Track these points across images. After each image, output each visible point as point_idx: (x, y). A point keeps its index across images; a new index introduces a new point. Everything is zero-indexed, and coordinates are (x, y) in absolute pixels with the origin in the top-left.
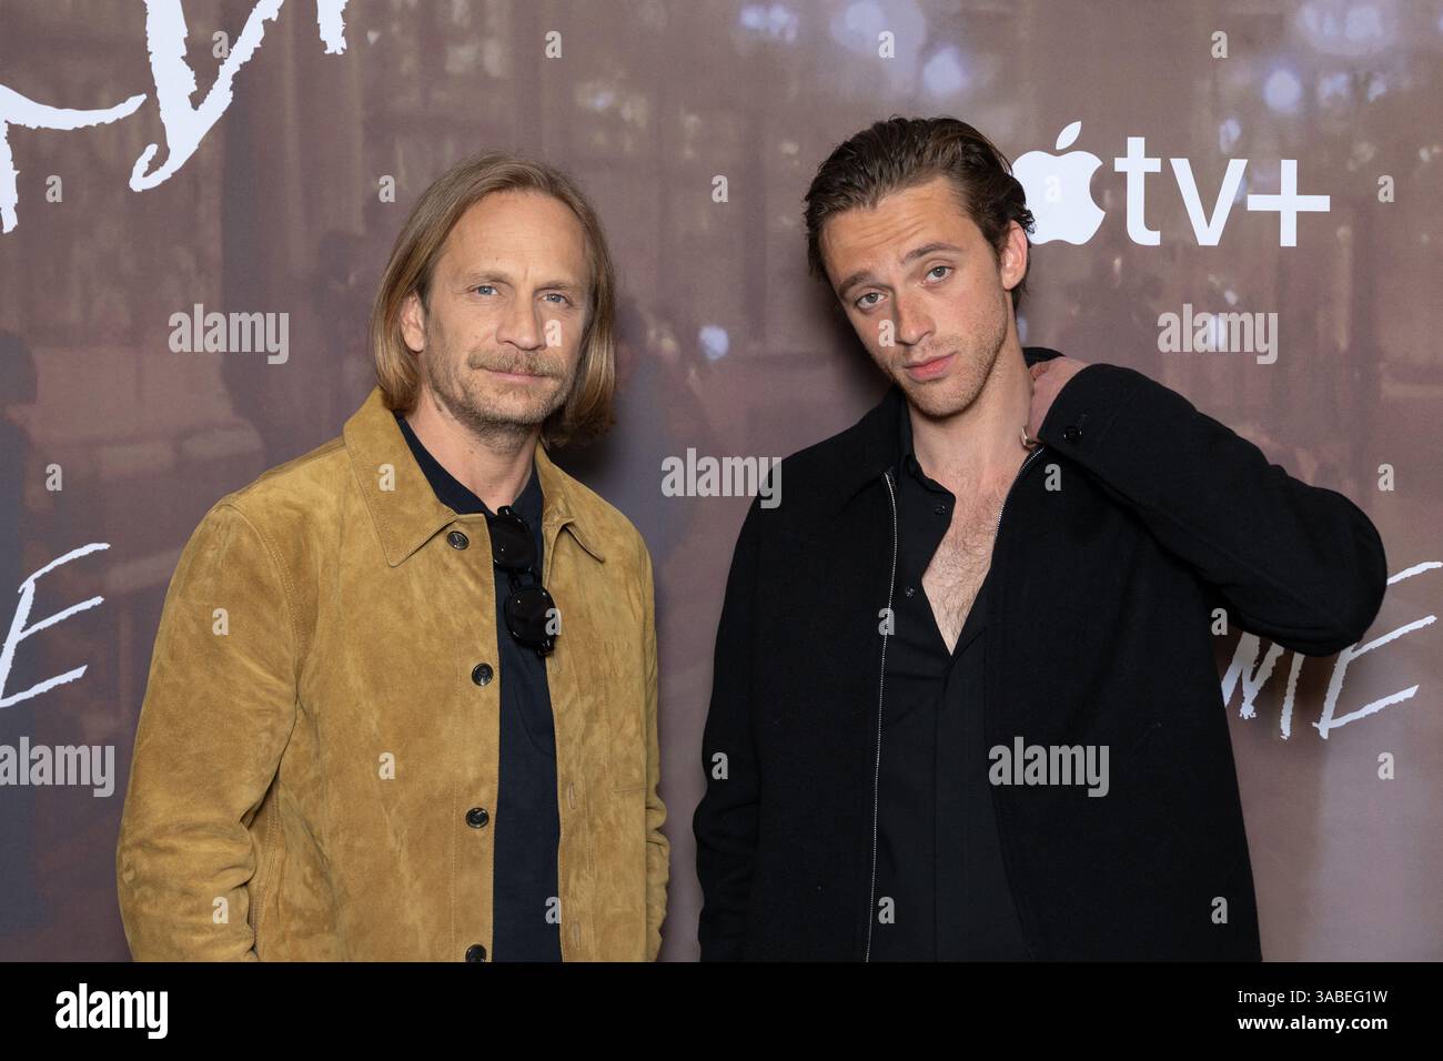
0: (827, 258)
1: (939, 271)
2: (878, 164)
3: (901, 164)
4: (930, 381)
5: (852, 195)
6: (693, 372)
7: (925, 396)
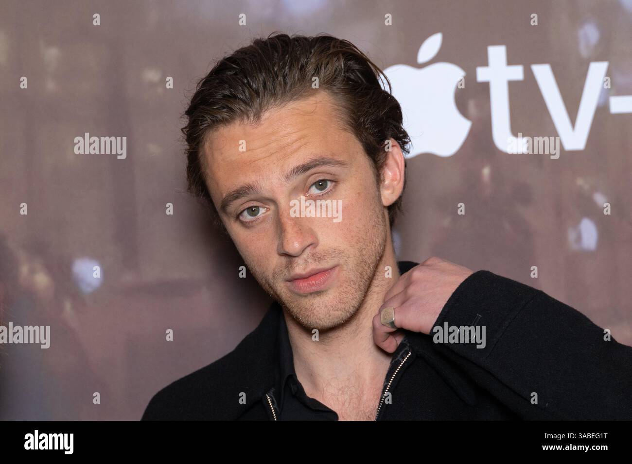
0: (208, 171)
1: (321, 184)
2: (261, 77)
3: (284, 77)
4: (311, 294)
5: (236, 107)
6: (68, 306)
7: (307, 309)
